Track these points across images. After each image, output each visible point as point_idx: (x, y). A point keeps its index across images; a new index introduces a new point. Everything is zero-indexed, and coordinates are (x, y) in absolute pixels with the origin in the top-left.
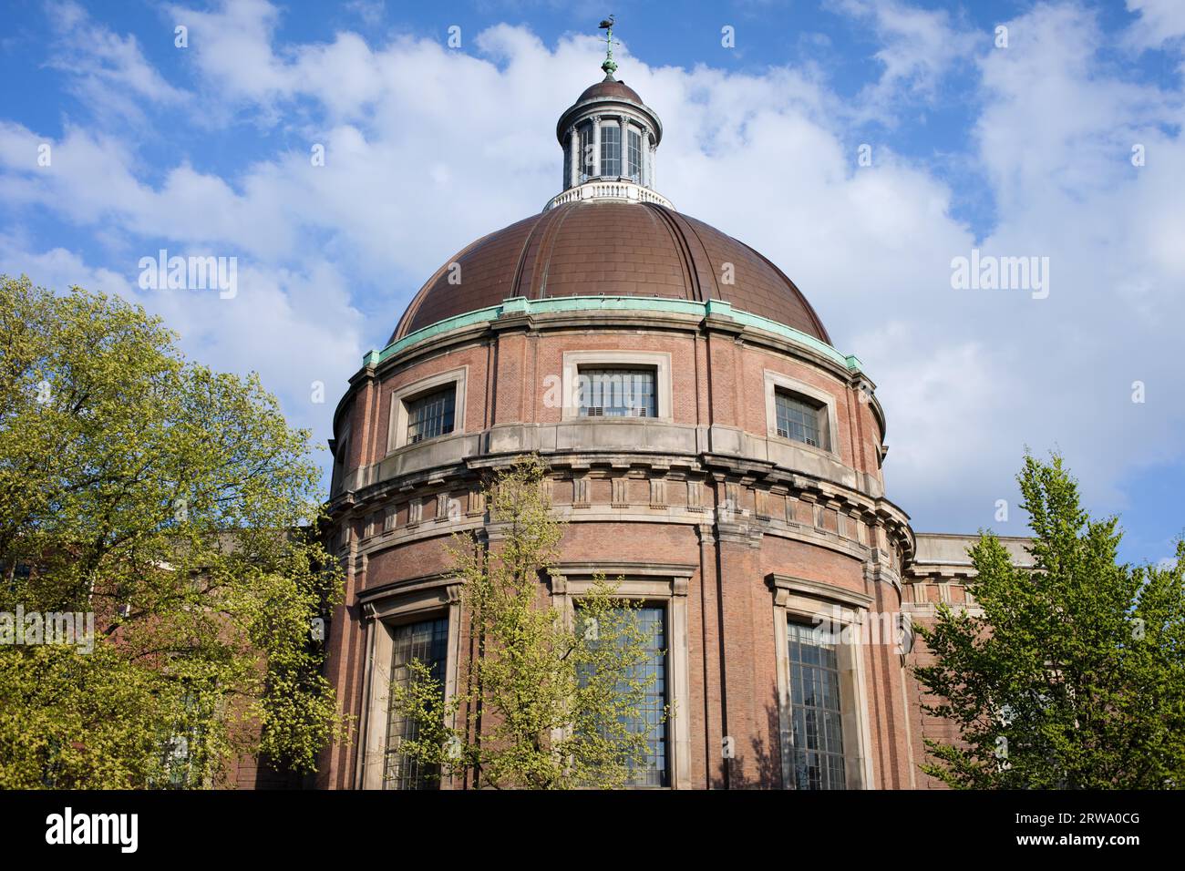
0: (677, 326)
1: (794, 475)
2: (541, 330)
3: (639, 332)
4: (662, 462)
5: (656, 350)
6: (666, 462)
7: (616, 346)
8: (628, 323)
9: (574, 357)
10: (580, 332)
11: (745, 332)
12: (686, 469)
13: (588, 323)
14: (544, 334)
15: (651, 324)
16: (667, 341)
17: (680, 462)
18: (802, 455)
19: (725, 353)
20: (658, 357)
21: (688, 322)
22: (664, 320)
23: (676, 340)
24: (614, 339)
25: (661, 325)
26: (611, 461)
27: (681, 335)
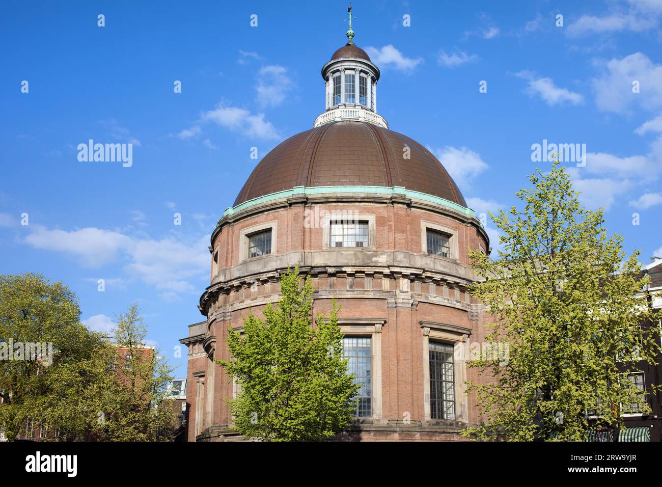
0: (278, 206)
1: (327, 268)
2: (235, 222)
3: (265, 213)
4: (263, 277)
5: (271, 220)
6: (265, 276)
7: (256, 223)
8: (259, 210)
9: (243, 232)
10: (246, 219)
11: (310, 199)
12: (273, 277)
13: (246, 215)
14: (236, 223)
15: (268, 208)
16: (276, 214)
17: (270, 275)
18: (342, 254)
19: (299, 213)
20: (272, 224)
21: (282, 203)
22: (272, 205)
23: (280, 212)
24: (256, 219)
25: (272, 207)
26: (246, 280)
27: (282, 209)
